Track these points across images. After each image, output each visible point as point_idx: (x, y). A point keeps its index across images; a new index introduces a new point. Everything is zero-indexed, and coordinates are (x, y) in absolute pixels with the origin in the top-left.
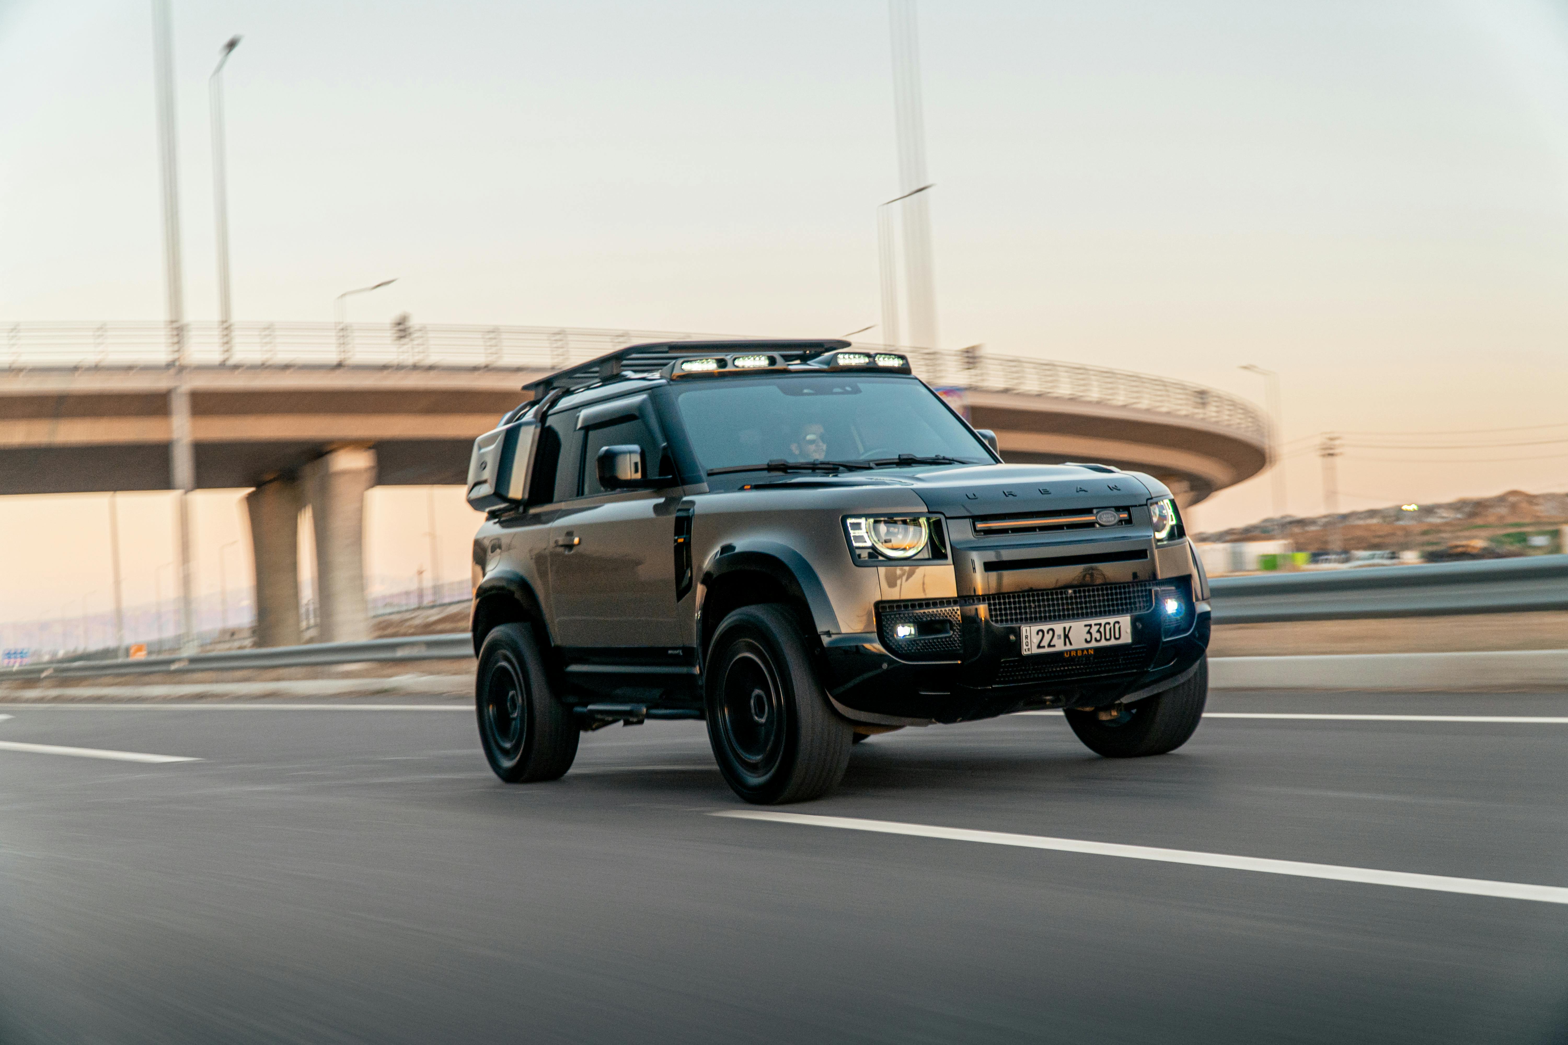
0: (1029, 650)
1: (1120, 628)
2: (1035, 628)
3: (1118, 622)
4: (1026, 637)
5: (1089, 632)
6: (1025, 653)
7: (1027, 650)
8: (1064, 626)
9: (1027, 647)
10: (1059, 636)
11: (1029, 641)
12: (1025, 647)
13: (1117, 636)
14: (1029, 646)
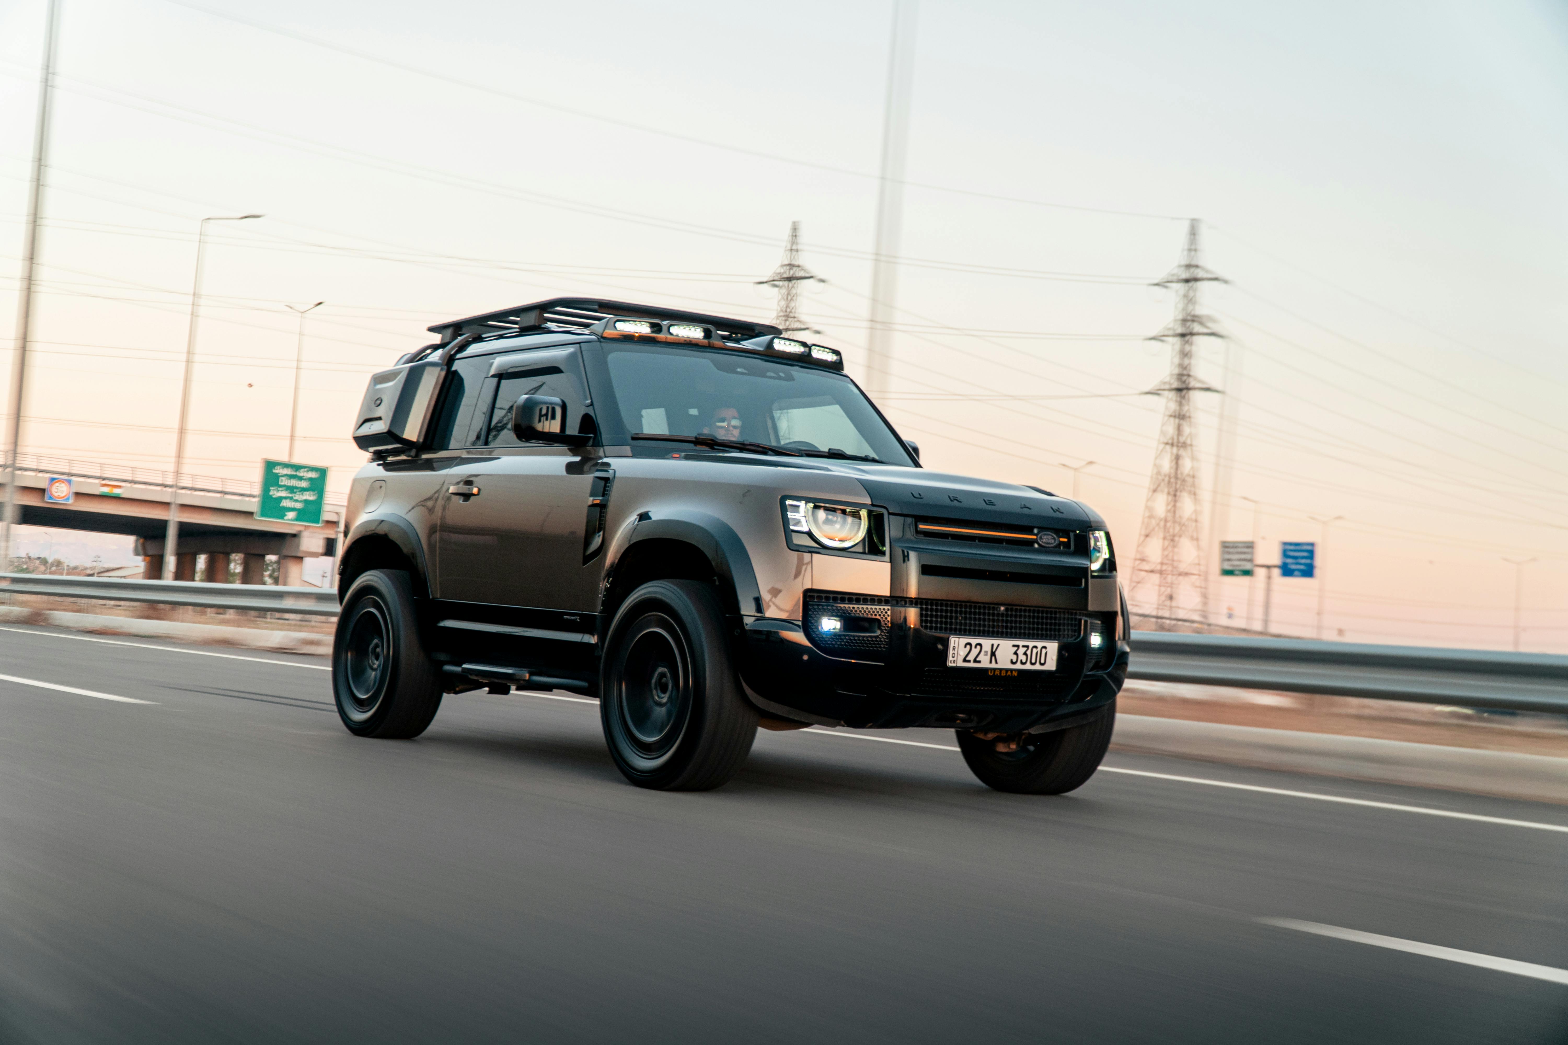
0: (954, 662)
1: (1046, 654)
2: (964, 640)
3: (1045, 647)
4: (954, 649)
5: (1016, 653)
6: (950, 664)
7: (952, 662)
8: (993, 643)
9: (953, 659)
10: (986, 652)
11: (956, 652)
12: (950, 658)
13: (1043, 661)
14: (955, 659)
